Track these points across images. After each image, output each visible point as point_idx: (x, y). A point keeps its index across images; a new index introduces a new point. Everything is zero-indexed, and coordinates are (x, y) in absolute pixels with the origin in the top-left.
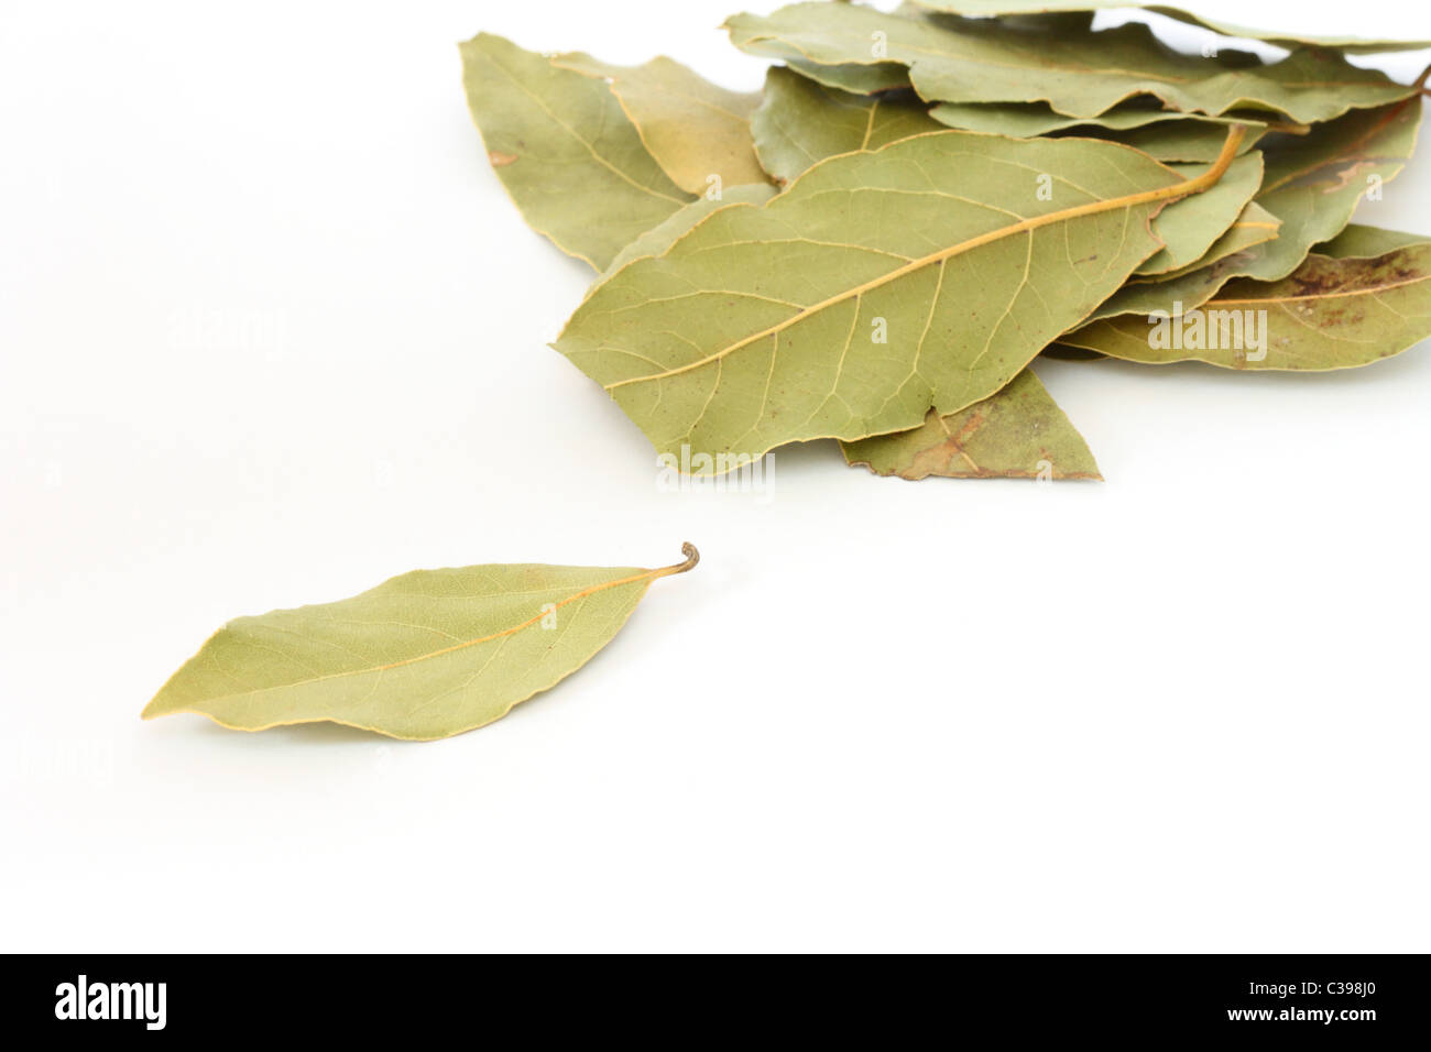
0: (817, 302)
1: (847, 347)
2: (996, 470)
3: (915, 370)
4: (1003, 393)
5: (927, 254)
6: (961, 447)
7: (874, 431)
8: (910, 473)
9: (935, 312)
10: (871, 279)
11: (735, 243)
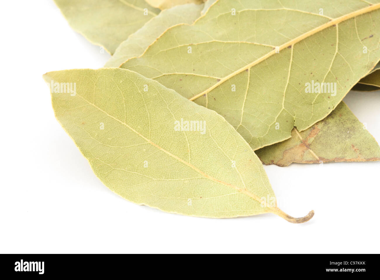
0: (227, 75)
1: (245, 98)
2: (329, 158)
3: (283, 108)
4: (331, 115)
5: (284, 43)
6: (308, 146)
7: (266, 144)
8: (282, 162)
9: (291, 74)
10: (255, 59)
11: (180, 46)
